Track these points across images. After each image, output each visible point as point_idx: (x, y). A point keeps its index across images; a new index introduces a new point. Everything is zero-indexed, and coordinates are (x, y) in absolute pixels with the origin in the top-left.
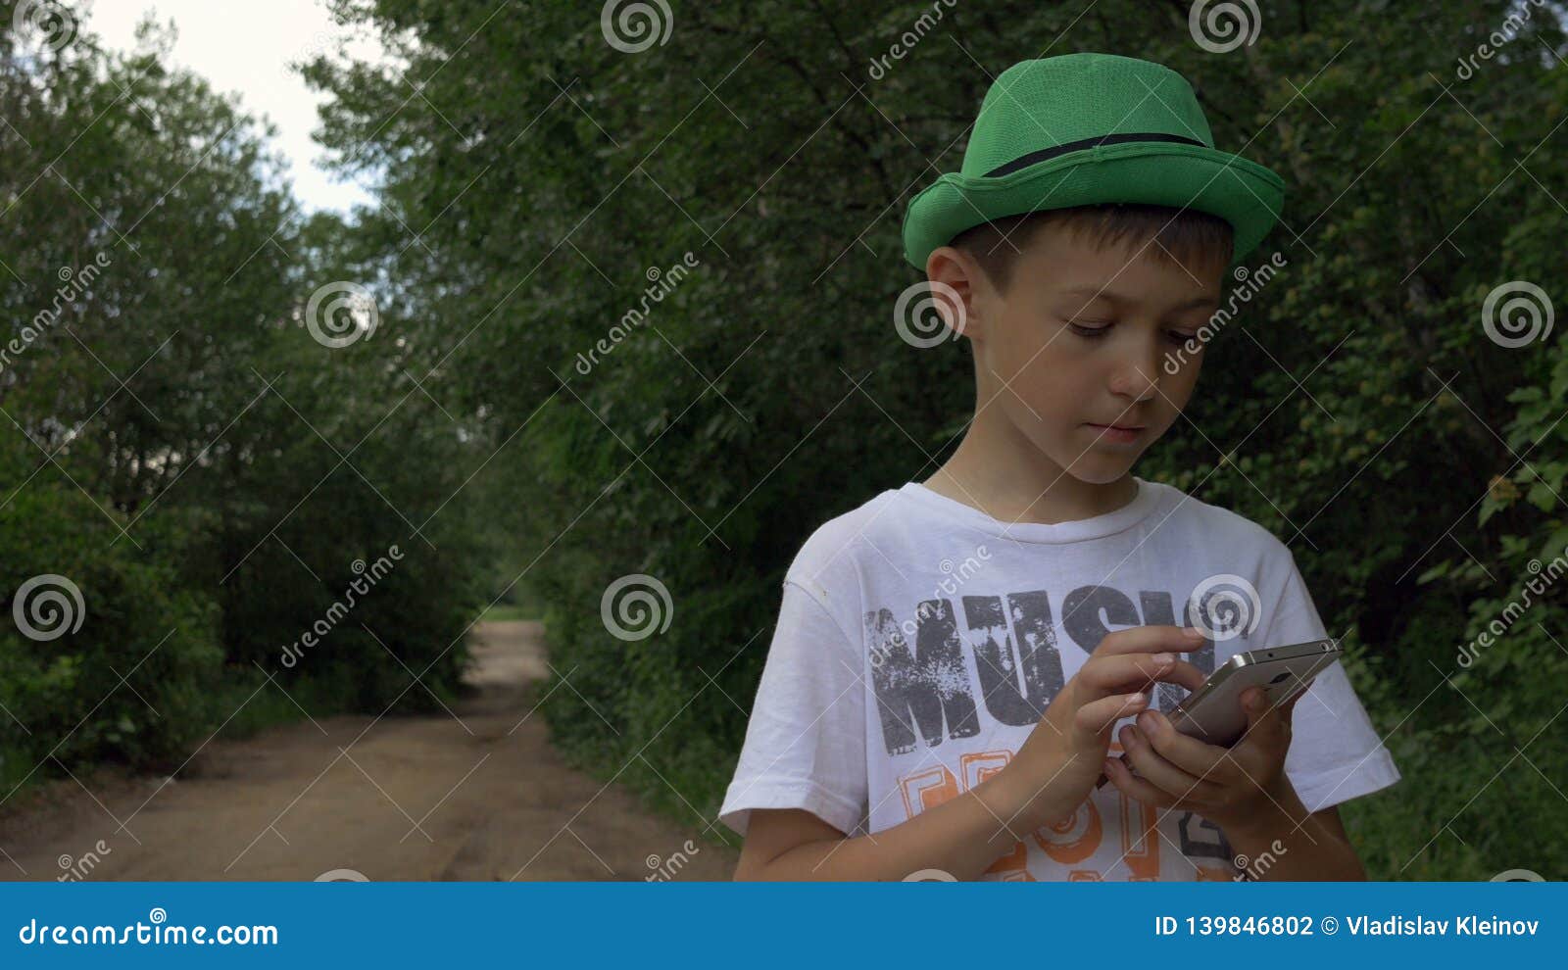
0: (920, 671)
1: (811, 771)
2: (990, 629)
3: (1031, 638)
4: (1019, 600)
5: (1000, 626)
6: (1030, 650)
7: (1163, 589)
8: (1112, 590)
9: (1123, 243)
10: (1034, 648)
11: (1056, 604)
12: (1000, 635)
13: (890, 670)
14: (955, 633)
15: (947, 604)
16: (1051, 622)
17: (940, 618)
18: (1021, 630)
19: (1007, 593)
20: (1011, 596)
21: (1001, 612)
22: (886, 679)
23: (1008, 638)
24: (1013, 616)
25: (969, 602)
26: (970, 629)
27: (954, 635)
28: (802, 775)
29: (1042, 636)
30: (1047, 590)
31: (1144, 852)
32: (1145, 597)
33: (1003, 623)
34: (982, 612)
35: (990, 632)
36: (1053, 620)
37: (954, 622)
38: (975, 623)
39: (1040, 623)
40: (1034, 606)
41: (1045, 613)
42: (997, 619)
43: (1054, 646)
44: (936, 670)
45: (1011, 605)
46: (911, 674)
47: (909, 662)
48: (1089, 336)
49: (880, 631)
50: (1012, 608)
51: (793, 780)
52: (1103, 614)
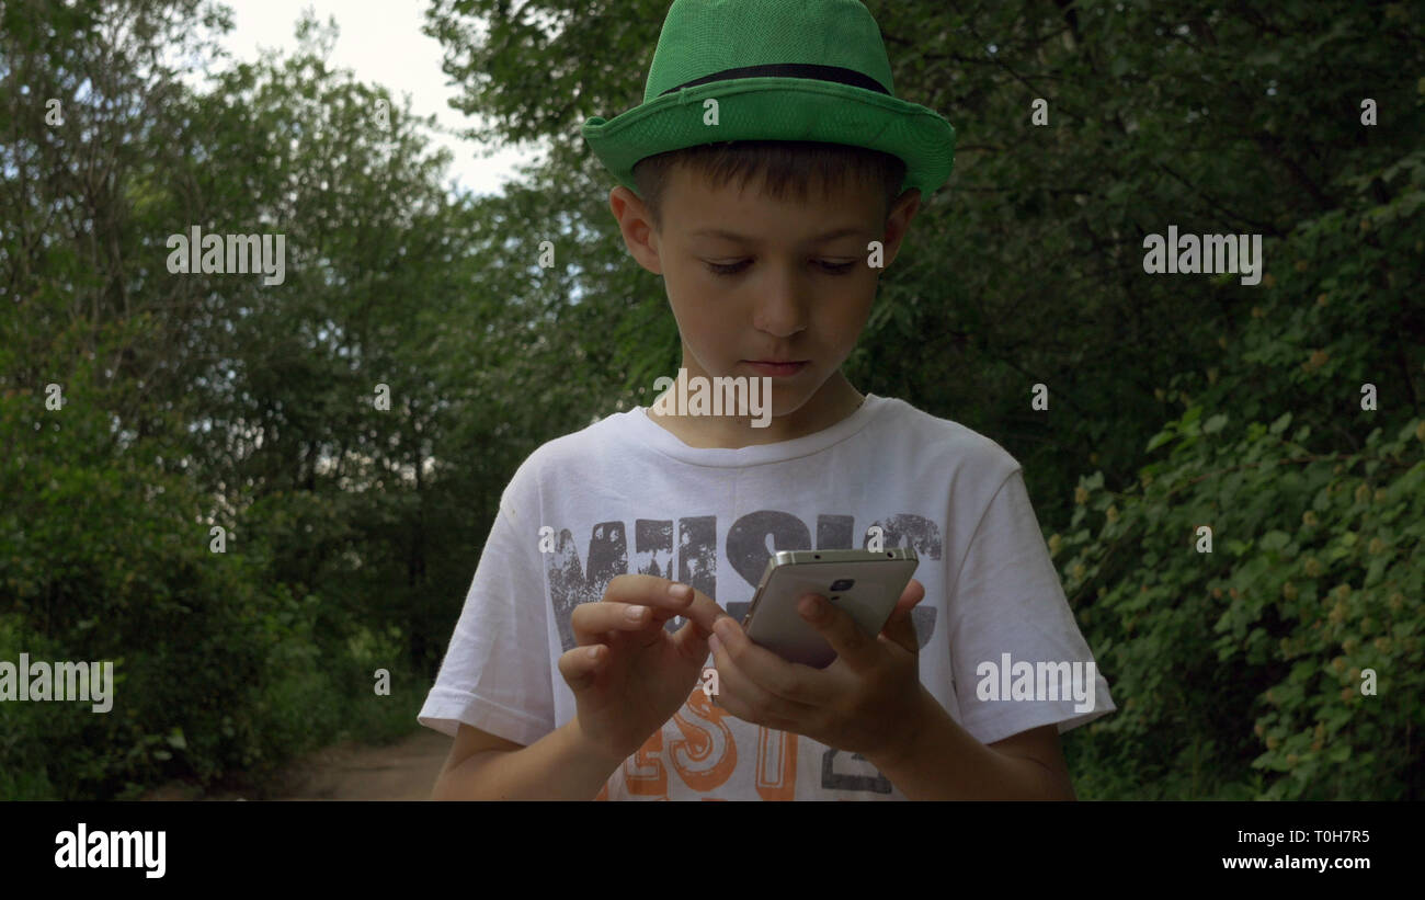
0: (590, 590)
1: (475, 685)
2: (655, 552)
3: (692, 563)
4: (690, 524)
5: (665, 550)
6: (690, 574)
7: (846, 513)
8: (785, 515)
9: (735, 182)
10: (693, 573)
11: (723, 530)
12: (662, 558)
13: (568, 589)
14: (624, 555)
15: (619, 526)
16: (715, 548)
17: (613, 540)
18: (685, 555)
19: (680, 517)
20: (683, 521)
21: (671, 537)
22: (564, 599)
23: (671, 562)
24: (681, 541)
25: (641, 525)
26: (638, 551)
27: (623, 558)
28: (465, 688)
29: (703, 563)
30: (717, 516)
31: (777, 784)
32: (823, 521)
33: (670, 546)
34: (652, 535)
35: (654, 556)
36: (717, 547)
37: (625, 545)
38: (643, 546)
39: (704, 549)
40: (701, 531)
41: (710, 539)
42: (666, 543)
43: (713, 573)
44: (601, 589)
45: (681, 529)
46: (583, 593)
47: (581, 582)
48: (724, 272)
49: (561, 552)
50: (682, 532)
51: (456, 691)
52: (769, 540)
